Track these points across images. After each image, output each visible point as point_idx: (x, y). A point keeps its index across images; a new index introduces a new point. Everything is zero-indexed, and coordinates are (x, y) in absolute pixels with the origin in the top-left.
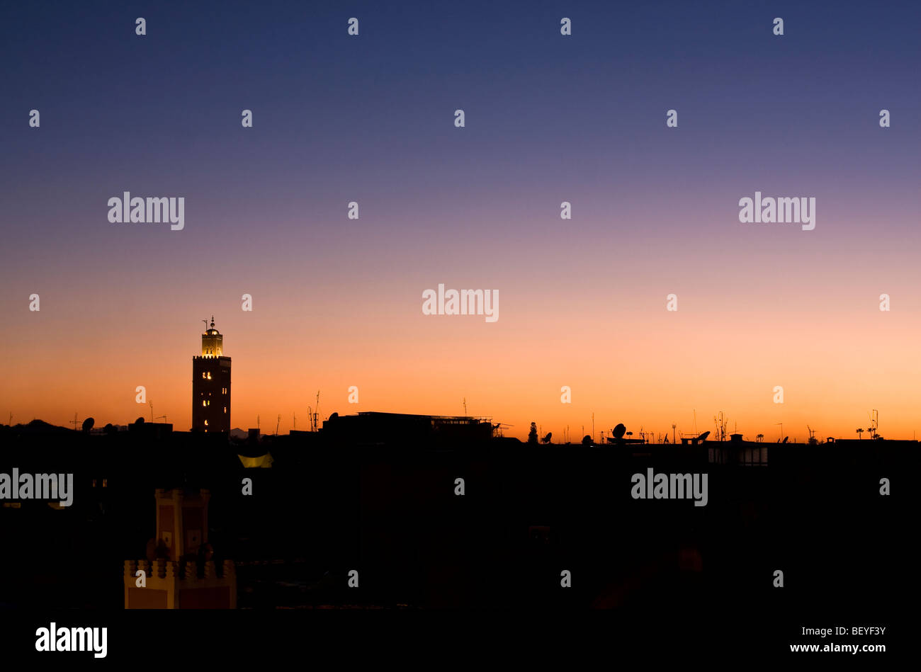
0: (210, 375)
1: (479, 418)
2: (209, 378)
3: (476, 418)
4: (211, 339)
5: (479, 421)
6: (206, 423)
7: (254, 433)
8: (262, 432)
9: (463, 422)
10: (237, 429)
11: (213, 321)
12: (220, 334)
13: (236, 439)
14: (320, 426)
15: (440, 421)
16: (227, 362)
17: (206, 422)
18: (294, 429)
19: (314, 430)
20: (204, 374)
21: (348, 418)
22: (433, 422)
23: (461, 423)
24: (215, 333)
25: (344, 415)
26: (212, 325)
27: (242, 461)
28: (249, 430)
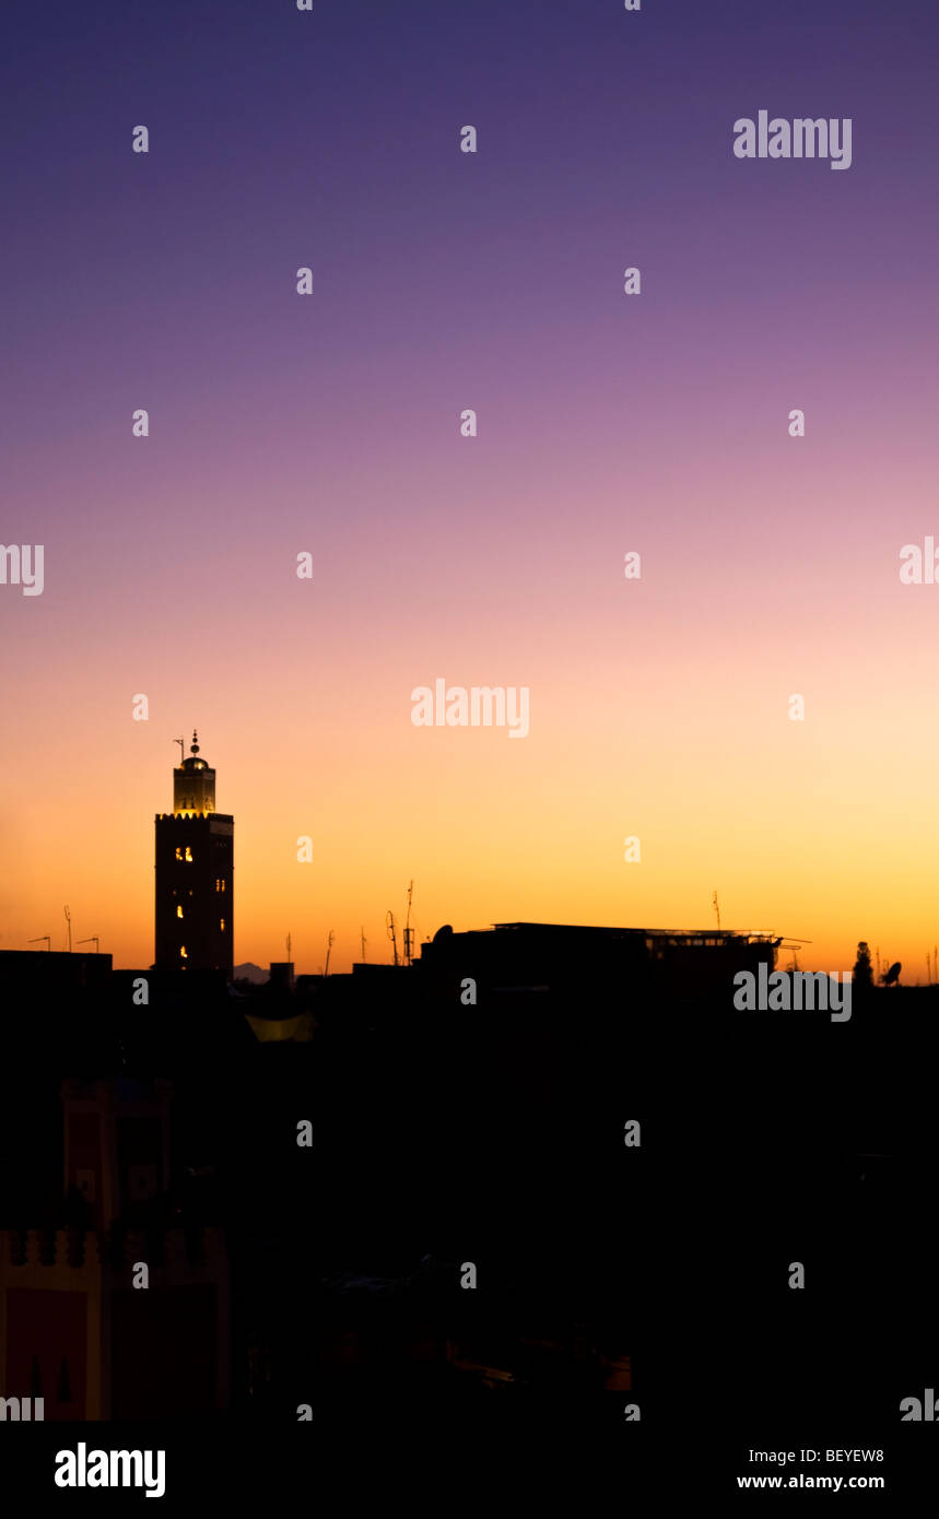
0: (192, 854)
1: (746, 934)
2: (189, 859)
3: (740, 933)
4: (193, 779)
5: (747, 938)
6: (183, 953)
7: (281, 970)
8: (298, 971)
9: (713, 942)
10: (249, 966)
11: (195, 740)
12: (210, 767)
13: (245, 985)
14: (417, 953)
15: (662, 939)
16: (223, 826)
17: (183, 950)
18: (361, 961)
19: (404, 962)
20: (178, 850)
21: (472, 935)
22: (649, 943)
23: (708, 942)
24: (200, 766)
25: (465, 930)
26: (195, 749)
27: (254, 1027)
28: (273, 965)
